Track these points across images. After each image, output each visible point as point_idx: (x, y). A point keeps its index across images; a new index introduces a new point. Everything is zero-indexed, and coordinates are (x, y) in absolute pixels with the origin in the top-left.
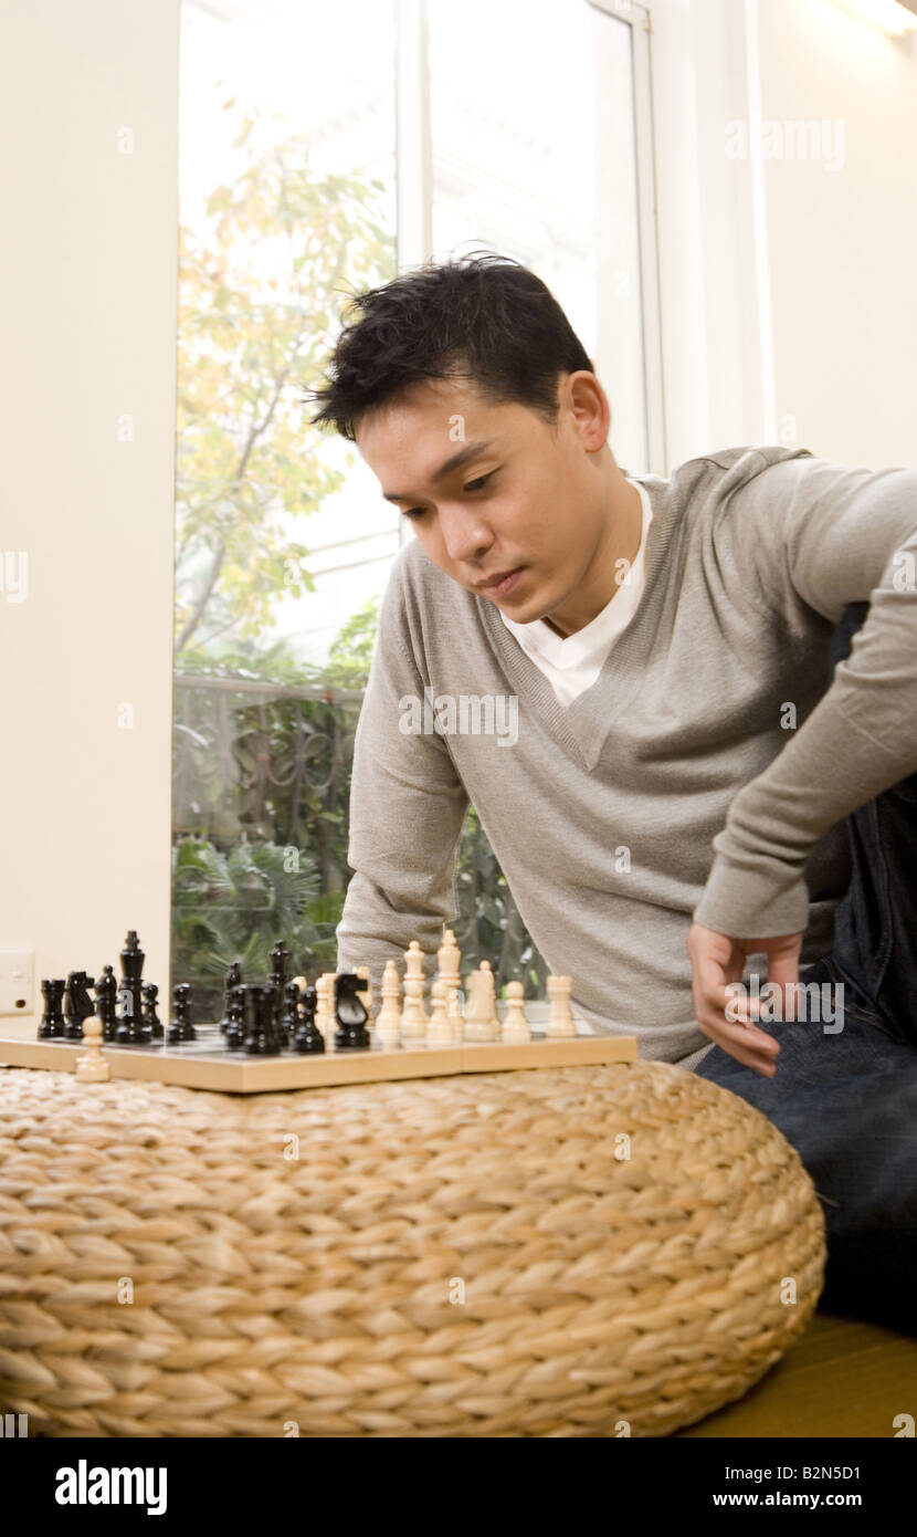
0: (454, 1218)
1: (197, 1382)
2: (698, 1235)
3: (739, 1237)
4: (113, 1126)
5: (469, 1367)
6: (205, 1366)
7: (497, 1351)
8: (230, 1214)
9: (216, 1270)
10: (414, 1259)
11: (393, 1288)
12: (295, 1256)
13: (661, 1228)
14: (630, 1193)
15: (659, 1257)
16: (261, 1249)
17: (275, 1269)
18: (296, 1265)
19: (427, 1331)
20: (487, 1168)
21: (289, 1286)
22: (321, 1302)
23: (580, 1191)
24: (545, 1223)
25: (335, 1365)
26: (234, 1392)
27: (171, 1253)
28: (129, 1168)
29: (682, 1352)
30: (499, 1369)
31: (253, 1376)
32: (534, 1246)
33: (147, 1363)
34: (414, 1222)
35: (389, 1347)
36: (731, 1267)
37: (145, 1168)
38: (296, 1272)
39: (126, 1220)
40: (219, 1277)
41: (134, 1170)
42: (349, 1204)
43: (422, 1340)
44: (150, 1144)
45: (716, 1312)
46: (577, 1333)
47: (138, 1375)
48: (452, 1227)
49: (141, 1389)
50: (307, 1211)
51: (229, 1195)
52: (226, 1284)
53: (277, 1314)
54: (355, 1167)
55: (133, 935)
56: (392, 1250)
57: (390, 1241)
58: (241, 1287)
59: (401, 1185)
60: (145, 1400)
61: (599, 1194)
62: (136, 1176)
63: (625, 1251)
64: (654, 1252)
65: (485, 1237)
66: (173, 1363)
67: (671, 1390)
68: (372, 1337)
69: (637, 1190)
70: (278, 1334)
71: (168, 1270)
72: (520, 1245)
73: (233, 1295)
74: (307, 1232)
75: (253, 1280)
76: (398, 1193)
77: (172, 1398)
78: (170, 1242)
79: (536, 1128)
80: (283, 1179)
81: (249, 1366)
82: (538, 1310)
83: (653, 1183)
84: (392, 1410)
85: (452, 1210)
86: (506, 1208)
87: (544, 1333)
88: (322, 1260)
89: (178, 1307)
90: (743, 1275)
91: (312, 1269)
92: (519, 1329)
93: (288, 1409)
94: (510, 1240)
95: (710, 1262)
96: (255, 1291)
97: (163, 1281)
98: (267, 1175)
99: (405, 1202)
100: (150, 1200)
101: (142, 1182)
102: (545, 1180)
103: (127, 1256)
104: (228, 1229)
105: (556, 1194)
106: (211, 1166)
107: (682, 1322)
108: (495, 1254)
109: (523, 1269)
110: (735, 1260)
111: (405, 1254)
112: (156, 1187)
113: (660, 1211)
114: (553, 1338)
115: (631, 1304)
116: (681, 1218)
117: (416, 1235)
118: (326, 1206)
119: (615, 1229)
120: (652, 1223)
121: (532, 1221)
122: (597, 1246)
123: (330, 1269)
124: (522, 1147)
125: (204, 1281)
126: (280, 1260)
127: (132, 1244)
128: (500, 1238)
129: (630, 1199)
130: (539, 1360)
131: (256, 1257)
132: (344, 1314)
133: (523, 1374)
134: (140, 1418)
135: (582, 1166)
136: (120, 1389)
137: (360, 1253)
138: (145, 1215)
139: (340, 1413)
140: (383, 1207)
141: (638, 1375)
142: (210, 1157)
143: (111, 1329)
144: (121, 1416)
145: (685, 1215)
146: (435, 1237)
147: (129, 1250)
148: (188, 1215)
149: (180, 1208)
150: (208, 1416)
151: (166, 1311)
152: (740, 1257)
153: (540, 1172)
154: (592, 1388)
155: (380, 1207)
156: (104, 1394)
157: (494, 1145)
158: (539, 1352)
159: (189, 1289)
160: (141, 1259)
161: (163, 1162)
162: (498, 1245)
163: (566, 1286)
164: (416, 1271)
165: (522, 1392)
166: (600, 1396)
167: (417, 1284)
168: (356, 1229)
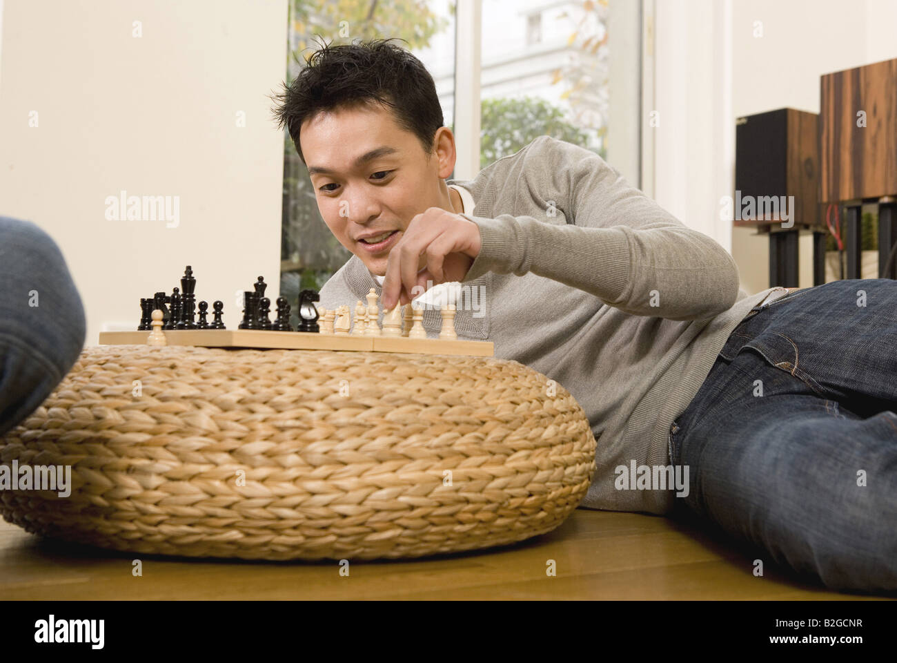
0: (336, 410)
1: (186, 486)
2: (487, 434)
3: (515, 439)
4: (156, 359)
5: (338, 488)
6: (192, 477)
7: (355, 480)
8: (211, 401)
9: (199, 428)
10: (311, 428)
11: (296, 443)
12: (243, 424)
13: (462, 427)
14: (445, 407)
15: (458, 442)
16: (226, 419)
17: (232, 430)
18: (244, 428)
19: (315, 467)
20: (360, 386)
21: (239, 439)
22: (256, 447)
23: (415, 403)
24: (389, 416)
25: (263, 481)
26: (206, 492)
27: (176, 419)
28: (159, 378)
29: (471, 496)
30: (354, 490)
31: (217, 484)
32: (381, 427)
33: (160, 474)
34: (312, 410)
35: (293, 473)
36: (508, 455)
37: (167, 379)
38: (244, 432)
39: (154, 402)
40: (202, 432)
41: (162, 379)
42: (278, 399)
43: (310, 471)
44: (173, 367)
45: (494, 477)
46: (403, 475)
47: (155, 481)
48: (335, 414)
49: (156, 489)
50: (253, 401)
51: (212, 393)
52: (205, 436)
53: (231, 452)
54: (284, 381)
55: (189, 268)
56: (298, 423)
57: (297, 419)
58: (212, 438)
59: (309, 392)
60: (158, 494)
61: (427, 406)
62: (162, 382)
63: (437, 436)
64: (456, 438)
65: (353, 420)
66: (173, 475)
67: (462, 517)
68: (284, 467)
69: (451, 406)
70: (232, 463)
71: (174, 428)
72: (373, 426)
73: (208, 441)
74: (252, 412)
75: (219, 434)
76: (305, 395)
77: (173, 494)
78: (177, 414)
79: (397, 371)
80: (243, 386)
81: (215, 478)
82: (381, 462)
83: (462, 404)
84: (294, 507)
85: (336, 406)
86: (368, 407)
87: (381, 474)
88: (260, 426)
89: (177, 446)
90: (515, 460)
91: (252, 430)
92: (367, 470)
93: (235, 503)
94: (368, 423)
95: (493, 450)
96: (220, 440)
97: (170, 433)
98: (236, 383)
99: (310, 400)
100: (167, 392)
101: (165, 385)
102: (394, 395)
103: (153, 421)
104: (210, 409)
105: (400, 402)
106: (204, 378)
107: (471, 479)
108: (358, 429)
109: (373, 439)
110: (512, 452)
111: (305, 426)
112: (172, 387)
113: (464, 418)
114: (388, 477)
115: (439, 464)
116: (477, 424)
117: (314, 416)
118: (264, 400)
119: (432, 424)
120: (457, 424)
121: (383, 415)
122: (421, 431)
123: (263, 430)
124: (384, 379)
125: (192, 433)
126: (235, 425)
127: (156, 414)
128: (362, 422)
129: (446, 410)
130: (380, 488)
131: (222, 423)
132: (268, 454)
133: (368, 495)
134: (156, 504)
135: (419, 391)
136: (146, 488)
137: (280, 424)
138: (163, 399)
139: (265, 507)
140: (297, 402)
141: (441, 505)
142: (203, 374)
143: (142, 457)
144: (146, 503)
145: (480, 423)
146: (324, 418)
147: (154, 417)
148: (188, 401)
149: (184, 398)
150: (192, 505)
151: (171, 448)
152: (515, 451)
153: (393, 391)
154: (412, 508)
155: (295, 402)
156: (138, 492)
157: (368, 376)
158: (379, 484)
159: (183, 437)
160: (160, 422)
161: (178, 375)
162: (360, 425)
163: (399, 450)
164: (310, 434)
165: (369, 504)
166: (417, 512)
167: (311, 441)
168: (279, 412)
